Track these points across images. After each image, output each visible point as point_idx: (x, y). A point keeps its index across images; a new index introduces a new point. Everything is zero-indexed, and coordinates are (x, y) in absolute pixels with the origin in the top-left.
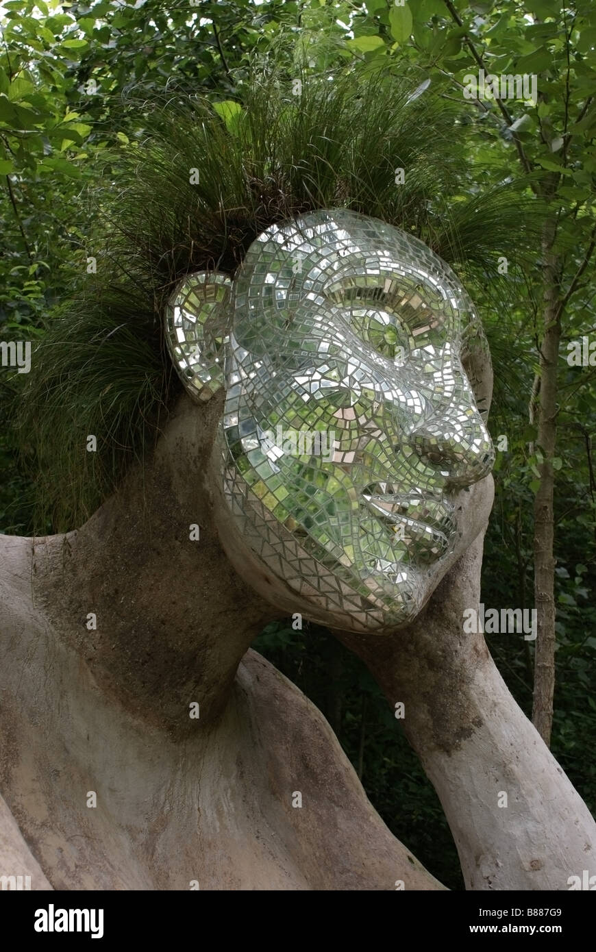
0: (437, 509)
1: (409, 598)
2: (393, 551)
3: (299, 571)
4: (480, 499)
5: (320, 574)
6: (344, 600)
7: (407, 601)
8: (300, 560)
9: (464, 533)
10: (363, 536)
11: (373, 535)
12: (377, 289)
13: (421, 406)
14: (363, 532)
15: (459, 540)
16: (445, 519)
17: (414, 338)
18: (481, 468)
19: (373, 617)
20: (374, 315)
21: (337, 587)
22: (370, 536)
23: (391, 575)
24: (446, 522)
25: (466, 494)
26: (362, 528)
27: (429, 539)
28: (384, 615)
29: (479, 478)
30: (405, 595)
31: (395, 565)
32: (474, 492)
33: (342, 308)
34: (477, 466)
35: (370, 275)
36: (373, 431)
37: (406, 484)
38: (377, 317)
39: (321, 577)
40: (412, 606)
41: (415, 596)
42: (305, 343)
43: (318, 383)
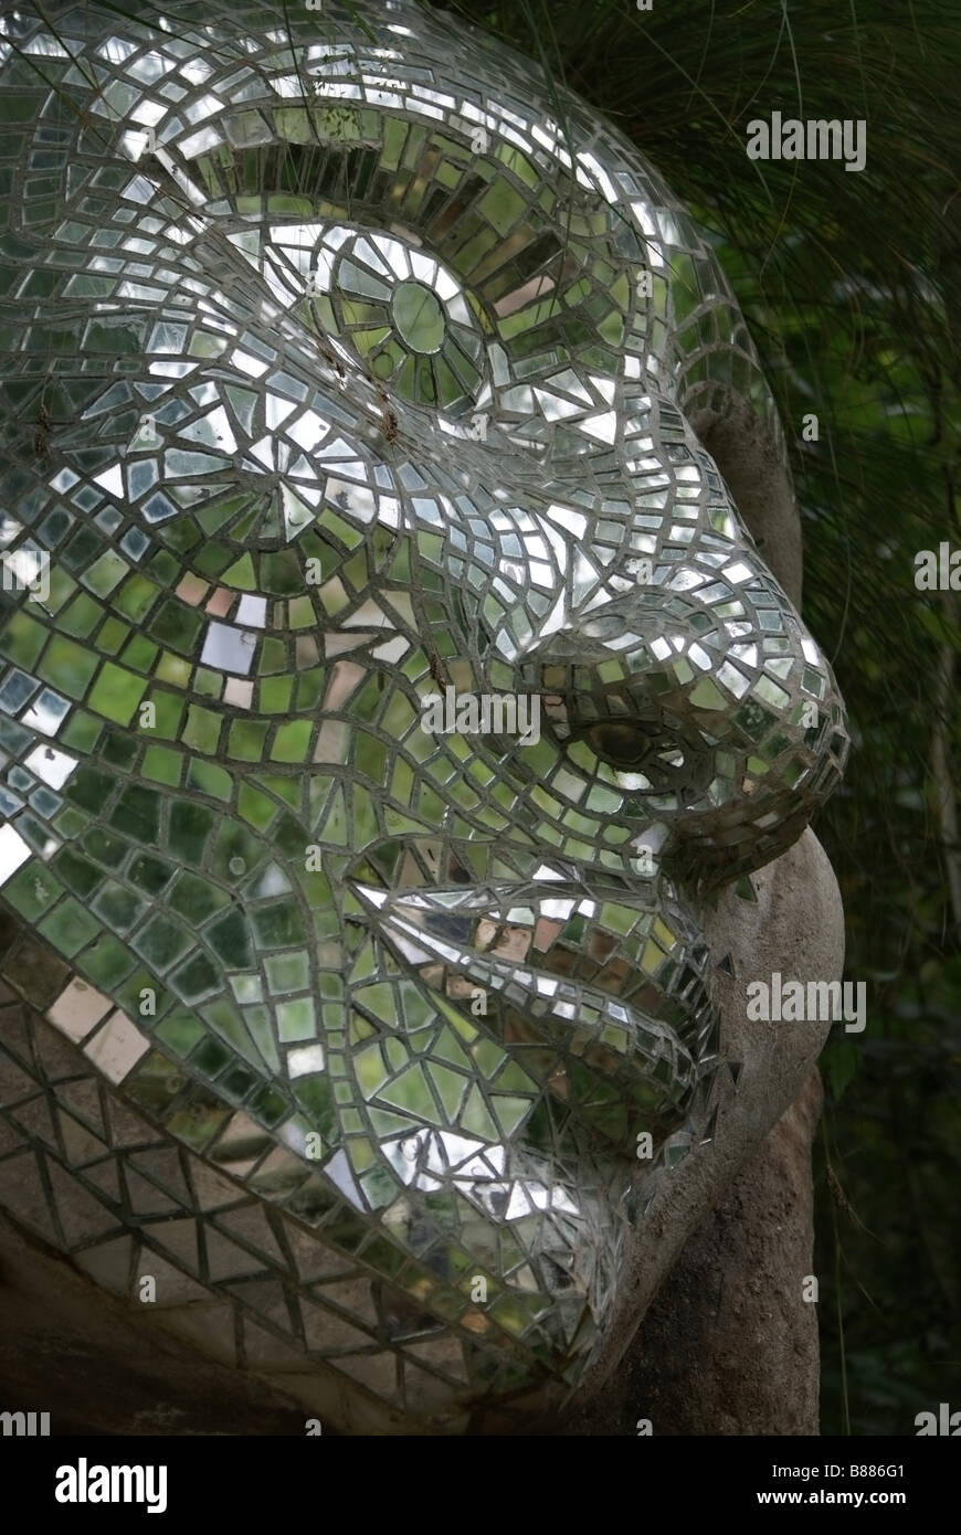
0: (644, 930)
1: (563, 1278)
2: (487, 1096)
3: (120, 1207)
4: (799, 935)
5: (207, 1204)
6: (305, 1306)
7: (558, 1292)
8: (123, 1154)
9: (750, 1065)
10: (363, 1043)
11: (402, 1039)
12: (355, 152)
13: (552, 561)
14: (364, 1028)
15: (731, 1095)
16: (677, 974)
17: (505, 346)
18: (800, 767)
19: (424, 1366)
20: (350, 243)
21: (275, 1253)
22: (392, 1044)
23: (485, 1191)
24: (682, 985)
25: (745, 911)
26: (359, 1012)
27: (622, 1048)
28: (472, 1348)
29: (784, 837)
30: (546, 1268)
31: (497, 1155)
32: (774, 905)
33: (230, 219)
34: (785, 758)
35: (330, 103)
36: (379, 641)
37: (517, 846)
38: (361, 251)
39: (210, 1216)
40: (576, 1313)
41: (584, 1280)
42: (97, 330)
43: (153, 462)
